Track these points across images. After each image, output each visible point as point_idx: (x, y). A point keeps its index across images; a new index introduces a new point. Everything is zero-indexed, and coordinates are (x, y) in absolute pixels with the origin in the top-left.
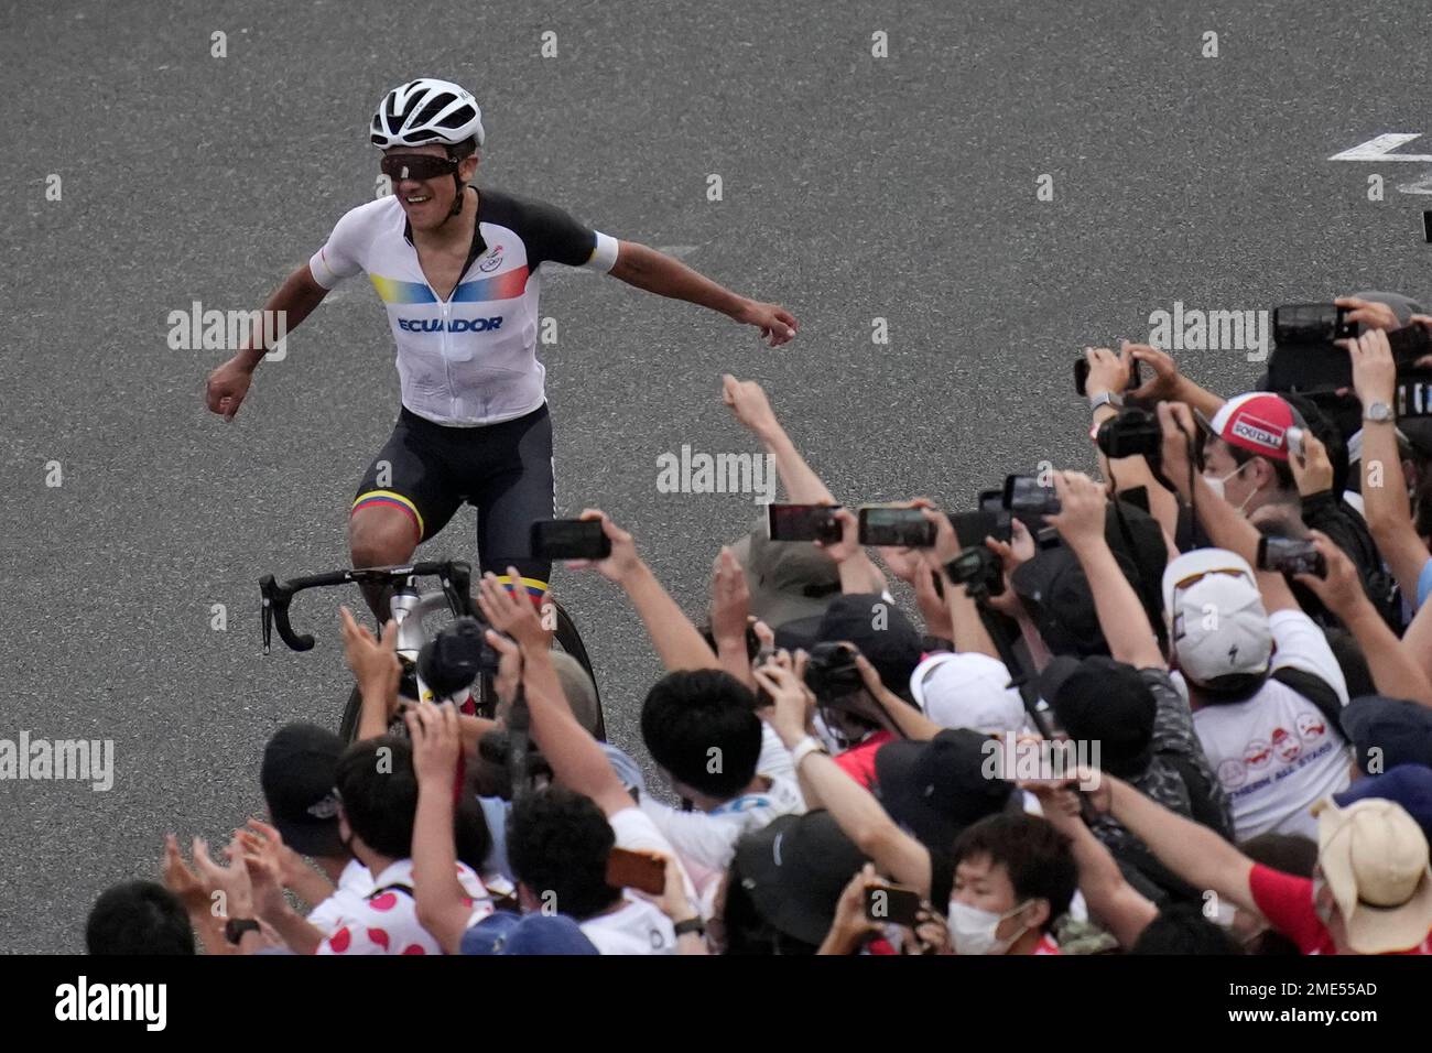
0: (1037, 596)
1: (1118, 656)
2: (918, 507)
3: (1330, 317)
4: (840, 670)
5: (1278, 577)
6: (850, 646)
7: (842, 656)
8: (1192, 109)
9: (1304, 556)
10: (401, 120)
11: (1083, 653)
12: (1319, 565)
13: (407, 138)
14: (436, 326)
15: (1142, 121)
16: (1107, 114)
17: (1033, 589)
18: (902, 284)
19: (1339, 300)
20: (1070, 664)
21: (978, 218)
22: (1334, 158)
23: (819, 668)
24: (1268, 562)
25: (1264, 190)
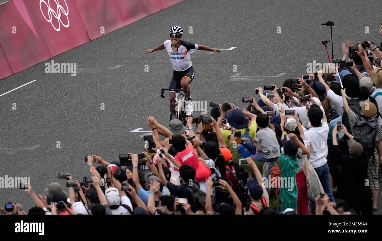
0: (89, 195)
1: (102, 204)
2: (75, 182)
3: (127, 156)
4: (61, 205)
5: (124, 192)
6: (63, 202)
7: (62, 203)
8: (110, 125)
9: (128, 189)
10: (176, 30)
11: (96, 203)
12: (130, 190)
13: (176, 32)
14: (175, 58)
15: (103, 127)
16: (98, 126)
17: (88, 194)
18: (69, 151)
19: (128, 154)
20: (94, 204)
21: (80, 141)
22: (132, 132)
23: (58, 205)
24: (123, 190)
25: (121, 137)
